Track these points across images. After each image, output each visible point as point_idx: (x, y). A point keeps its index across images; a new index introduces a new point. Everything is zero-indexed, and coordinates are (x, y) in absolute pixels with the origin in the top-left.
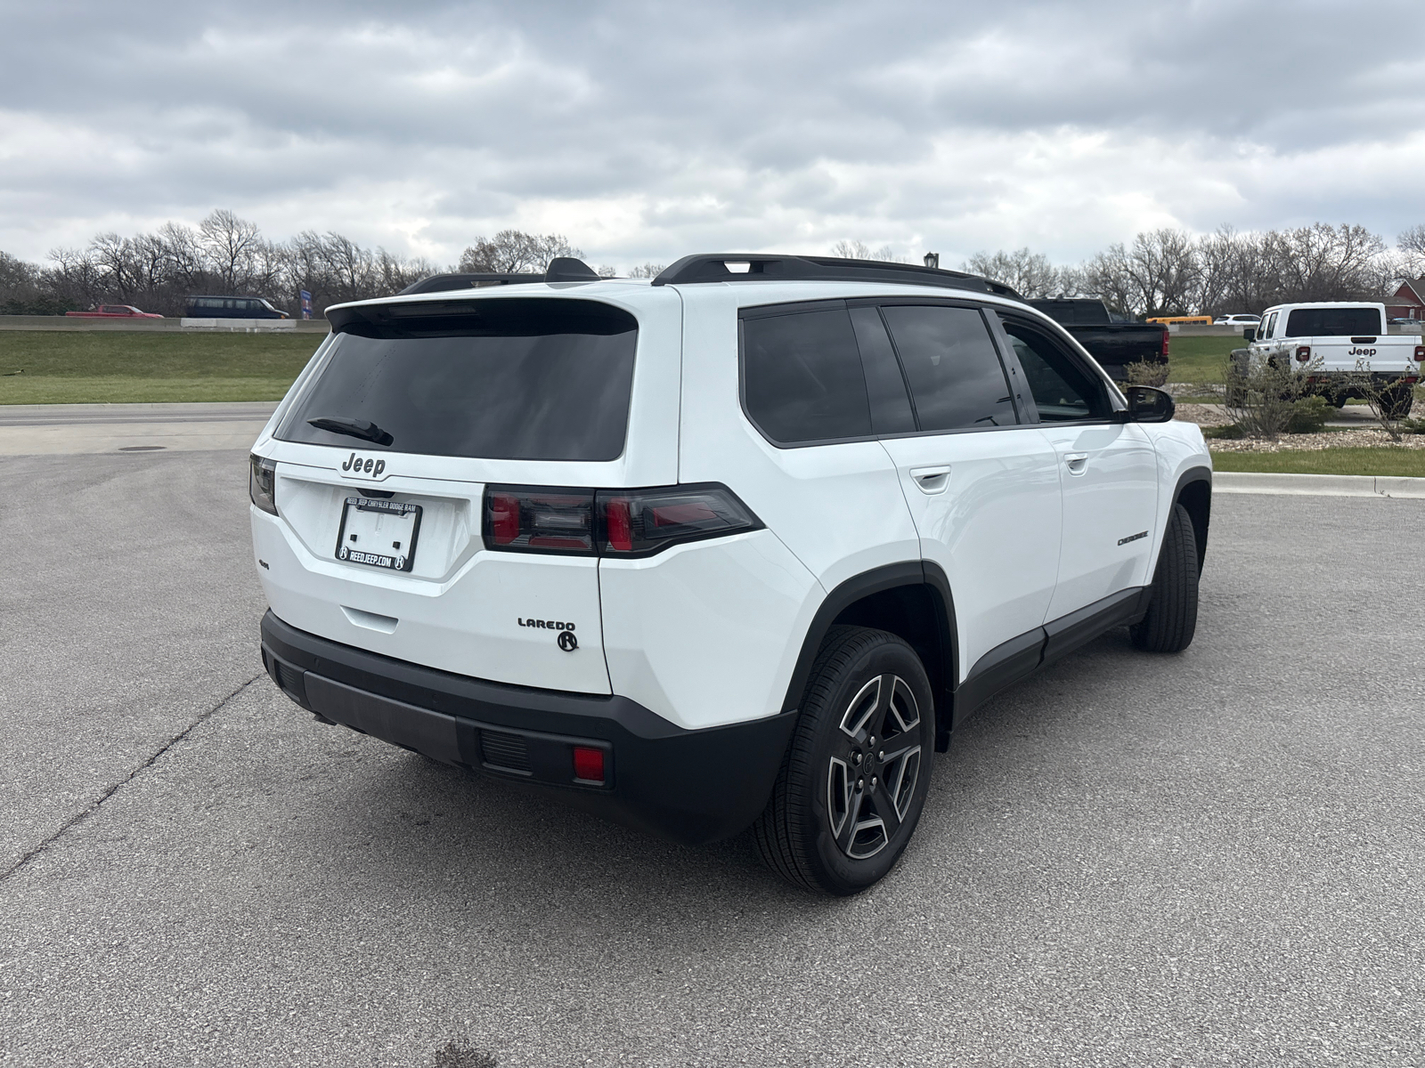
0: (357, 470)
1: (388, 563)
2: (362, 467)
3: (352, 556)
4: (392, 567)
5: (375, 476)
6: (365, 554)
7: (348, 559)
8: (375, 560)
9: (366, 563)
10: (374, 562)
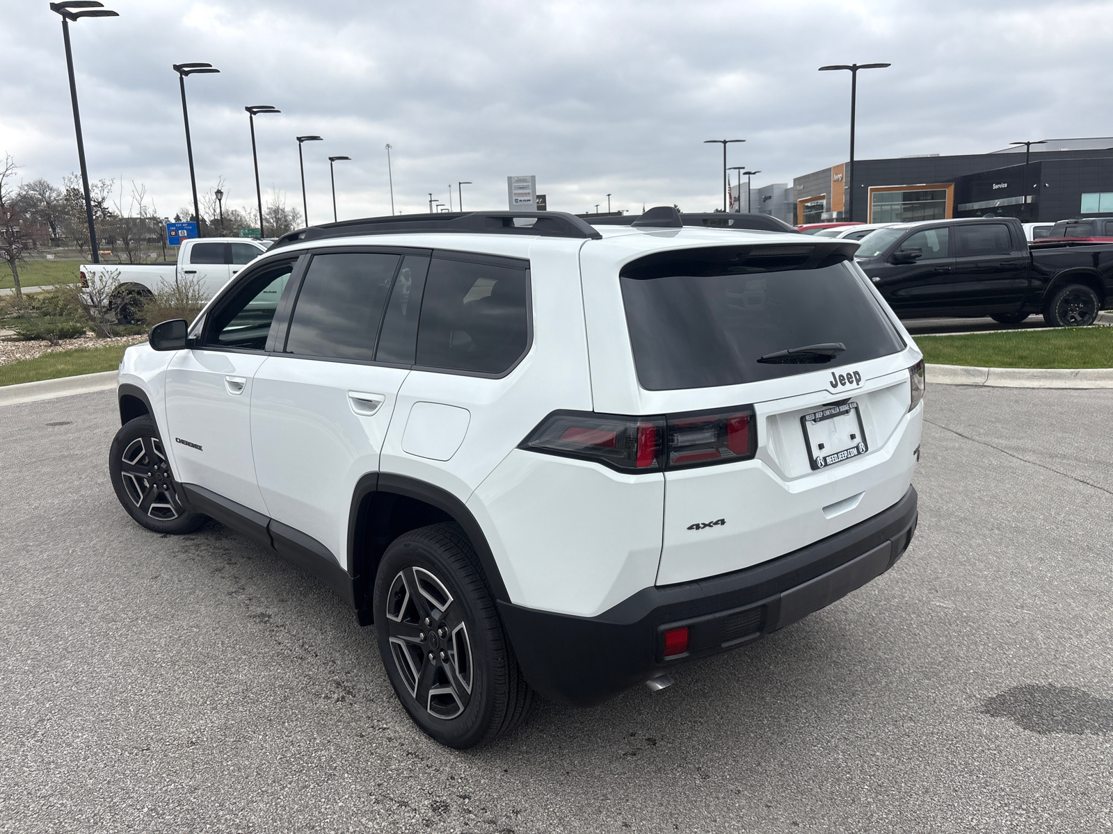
0: (843, 384)
1: (855, 451)
2: (846, 381)
3: (828, 461)
4: (859, 453)
5: (858, 384)
6: (837, 454)
7: (826, 465)
8: (846, 455)
9: (841, 461)
10: (843, 457)
